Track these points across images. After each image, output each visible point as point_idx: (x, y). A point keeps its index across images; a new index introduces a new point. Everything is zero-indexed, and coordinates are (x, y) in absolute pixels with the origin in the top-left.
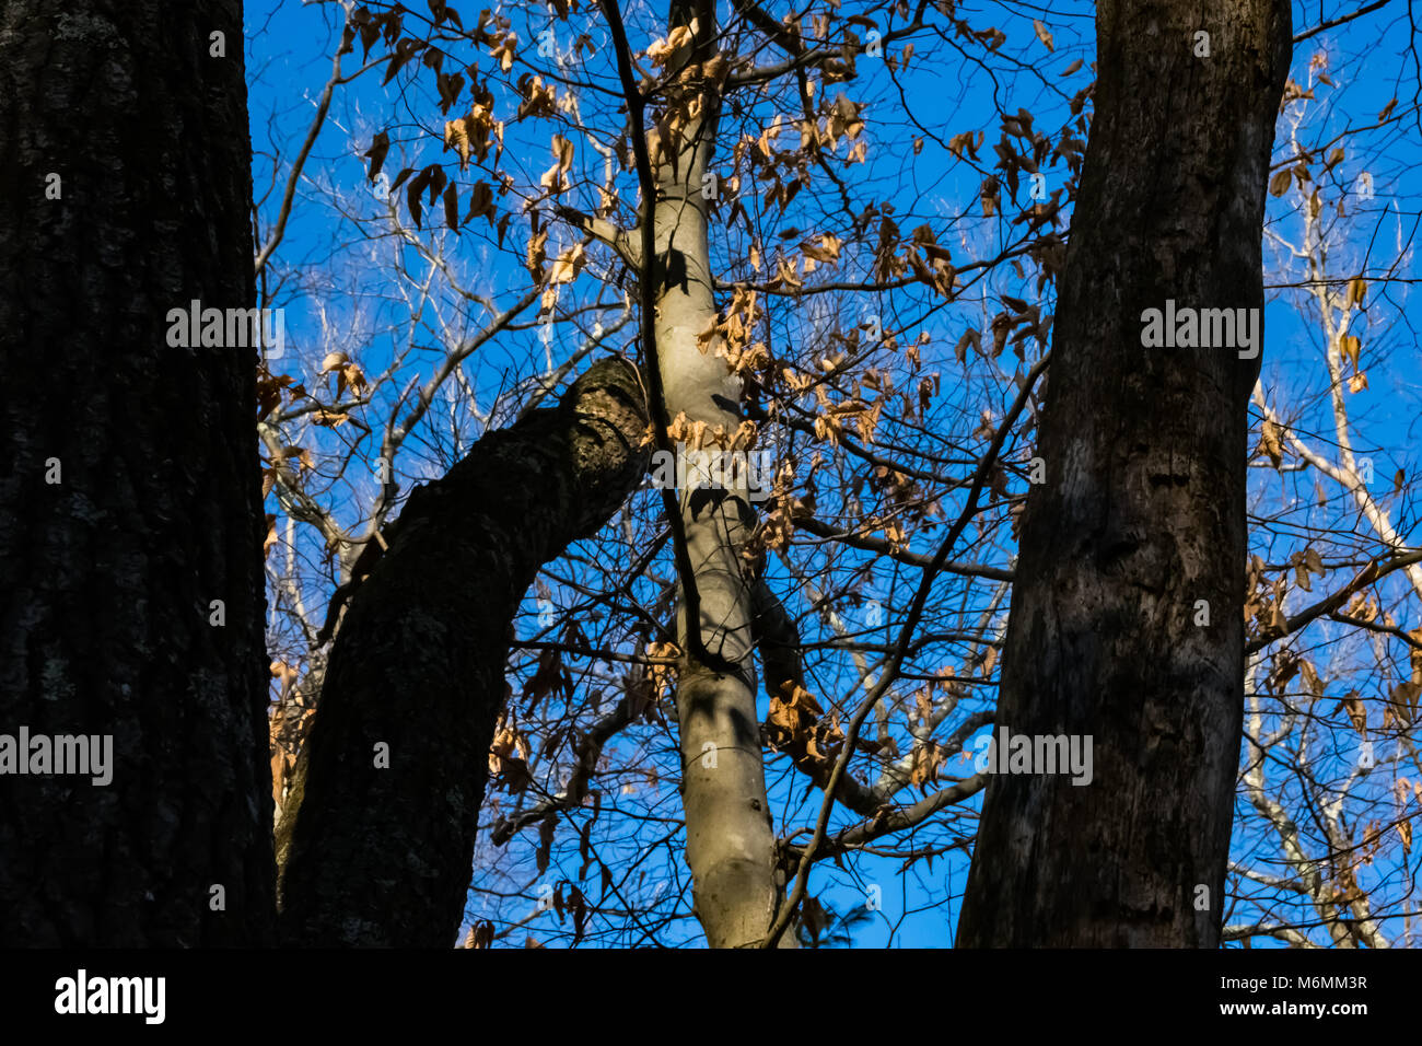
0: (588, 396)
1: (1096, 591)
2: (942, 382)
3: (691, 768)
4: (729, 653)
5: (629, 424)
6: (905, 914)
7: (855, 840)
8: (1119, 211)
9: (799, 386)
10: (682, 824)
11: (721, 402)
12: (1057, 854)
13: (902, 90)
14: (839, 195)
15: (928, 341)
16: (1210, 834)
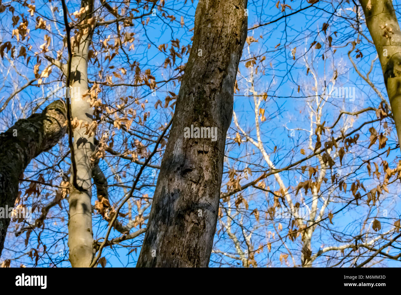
0: (50, 111)
1: (180, 182)
2: (150, 114)
3: (71, 219)
4: (85, 186)
5: (62, 120)
6: (128, 263)
7: (117, 241)
8: (196, 76)
9: (110, 112)
10: (67, 234)
11: (88, 115)
12: (163, 255)
13: (146, 30)
14: (127, 58)
15: (147, 102)
16: (205, 251)
